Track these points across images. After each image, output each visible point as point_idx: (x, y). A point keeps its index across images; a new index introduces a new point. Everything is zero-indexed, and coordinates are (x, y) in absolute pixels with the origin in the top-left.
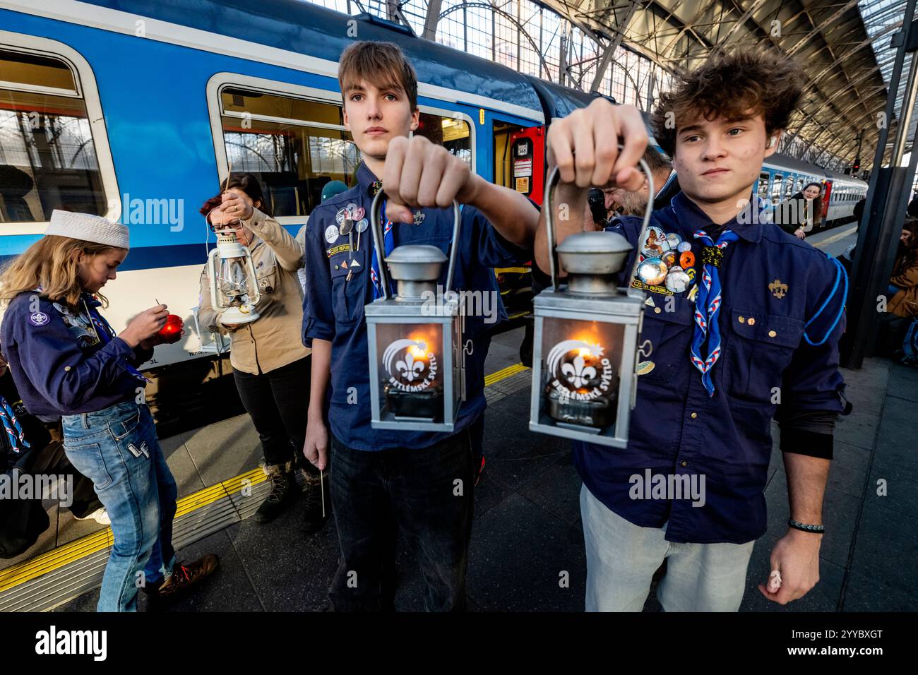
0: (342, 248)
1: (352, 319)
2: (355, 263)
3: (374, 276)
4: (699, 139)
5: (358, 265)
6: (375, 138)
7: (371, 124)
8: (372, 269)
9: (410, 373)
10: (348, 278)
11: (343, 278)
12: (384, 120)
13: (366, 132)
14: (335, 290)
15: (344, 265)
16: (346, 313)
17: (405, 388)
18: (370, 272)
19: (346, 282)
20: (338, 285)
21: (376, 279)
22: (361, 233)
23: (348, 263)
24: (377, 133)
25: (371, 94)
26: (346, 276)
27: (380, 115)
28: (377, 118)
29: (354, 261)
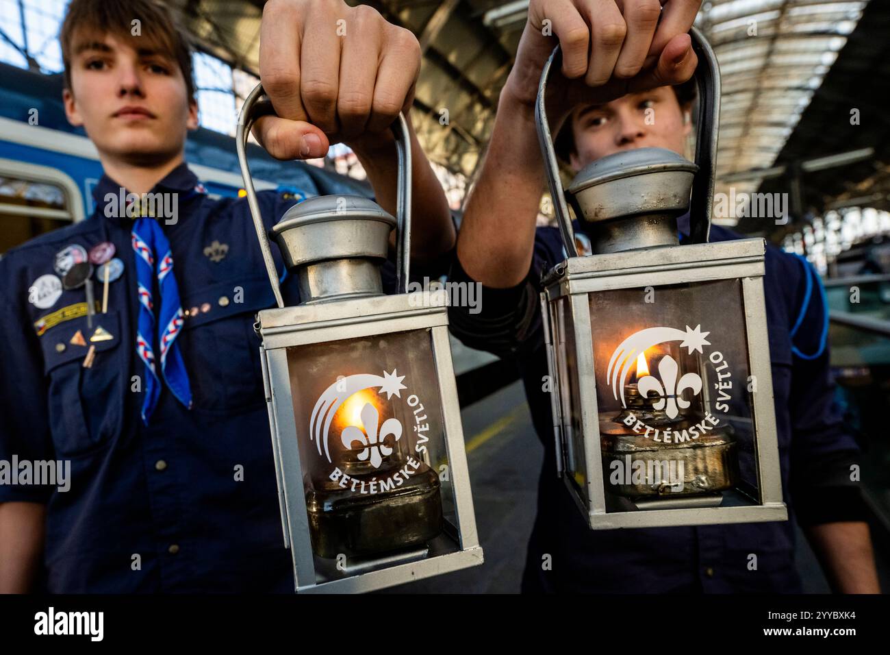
0: (71, 312)
1: (97, 438)
2: (101, 335)
3: (146, 349)
4: (604, 121)
5: (108, 337)
6: (133, 125)
7: (125, 102)
8: (140, 339)
9: (375, 450)
10: (88, 362)
11: (76, 366)
12: (149, 98)
13: (116, 115)
14: (58, 391)
15: (77, 339)
16: (83, 429)
17: (367, 488)
18: (134, 345)
19: (83, 370)
20: (65, 380)
21: (150, 355)
22: (111, 284)
23: (87, 335)
24: (137, 117)
25: (125, 59)
26: (84, 358)
27: (142, 89)
28: (137, 92)
29: (99, 330)
